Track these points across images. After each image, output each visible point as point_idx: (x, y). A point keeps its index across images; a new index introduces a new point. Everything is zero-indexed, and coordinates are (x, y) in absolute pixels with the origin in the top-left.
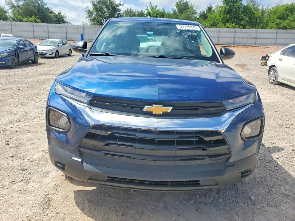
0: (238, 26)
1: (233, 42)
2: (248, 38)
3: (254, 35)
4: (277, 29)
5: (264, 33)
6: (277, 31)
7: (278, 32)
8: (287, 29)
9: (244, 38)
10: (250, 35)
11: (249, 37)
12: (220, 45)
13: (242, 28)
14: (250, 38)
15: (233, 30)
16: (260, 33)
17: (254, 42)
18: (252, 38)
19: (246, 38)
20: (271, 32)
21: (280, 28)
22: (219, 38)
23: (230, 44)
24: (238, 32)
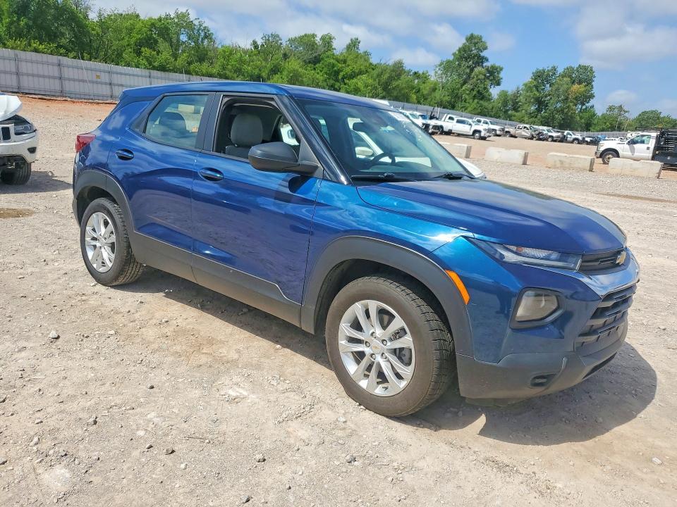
0: (62, 51)
1: (58, 88)
2: (93, 82)
3: (105, 78)
4: (149, 69)
5: (125, 74)
6: (150, 73)
7: (152, 75)
8: (167, 71)
9: (83, 81)
10: (98, 77)
11: (95, 79)
12: (27, 94)
13: (75, 58)
14: (97, 83)
15: (55, 59)
16: (117, 73)
17: (109, 94)
18: (101, 83)
19: (90, 81)
20: (140, 73)
21: (154, 68)
22: (21, 77)
23: (53, 94)
24: (68, 67)
